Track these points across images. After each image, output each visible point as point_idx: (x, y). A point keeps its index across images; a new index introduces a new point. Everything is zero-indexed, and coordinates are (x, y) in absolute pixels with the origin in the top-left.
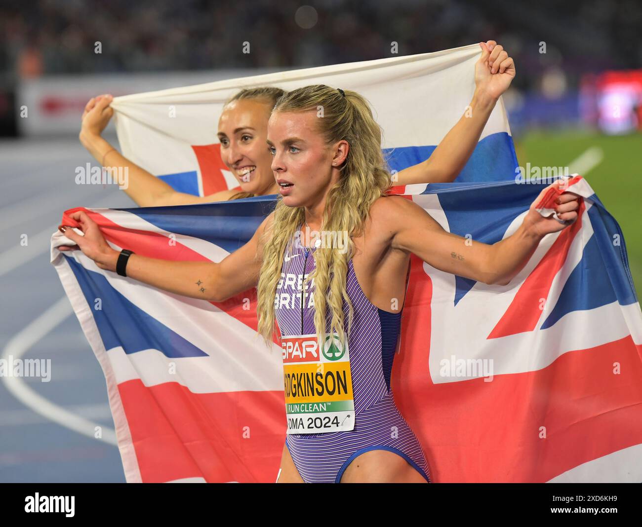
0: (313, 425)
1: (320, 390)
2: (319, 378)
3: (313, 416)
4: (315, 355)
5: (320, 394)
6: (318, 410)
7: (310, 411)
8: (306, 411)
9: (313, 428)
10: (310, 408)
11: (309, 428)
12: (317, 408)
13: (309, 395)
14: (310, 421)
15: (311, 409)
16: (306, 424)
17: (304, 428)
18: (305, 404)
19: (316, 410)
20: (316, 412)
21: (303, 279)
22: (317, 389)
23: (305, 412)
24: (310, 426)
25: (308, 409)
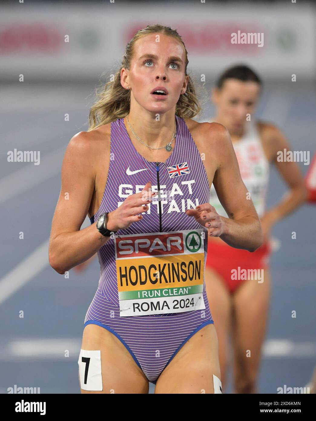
0: (178, 306)
1: (184, 277)
2: (183, 266)
3: (179, 298)
4: (180, 248)
5: (184, 280)
6: (183, 294)
7: (175, 294)
8: (170, 294)
9: (178, 308)
10: (174, 292)
11: (174, 308)
12: (182, 292)
13: (174, 281)
14: (176, 302)
15: (176, 293)
16: (171, 305)
17: (169, 308)
18: (168, 289)
19: (181, 293)
20: (181, 294)
21: (159, 189)
22: (182, 276)
23: (169, 296)
24: (175, 307)
25: (172, 292)
